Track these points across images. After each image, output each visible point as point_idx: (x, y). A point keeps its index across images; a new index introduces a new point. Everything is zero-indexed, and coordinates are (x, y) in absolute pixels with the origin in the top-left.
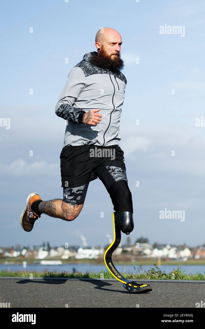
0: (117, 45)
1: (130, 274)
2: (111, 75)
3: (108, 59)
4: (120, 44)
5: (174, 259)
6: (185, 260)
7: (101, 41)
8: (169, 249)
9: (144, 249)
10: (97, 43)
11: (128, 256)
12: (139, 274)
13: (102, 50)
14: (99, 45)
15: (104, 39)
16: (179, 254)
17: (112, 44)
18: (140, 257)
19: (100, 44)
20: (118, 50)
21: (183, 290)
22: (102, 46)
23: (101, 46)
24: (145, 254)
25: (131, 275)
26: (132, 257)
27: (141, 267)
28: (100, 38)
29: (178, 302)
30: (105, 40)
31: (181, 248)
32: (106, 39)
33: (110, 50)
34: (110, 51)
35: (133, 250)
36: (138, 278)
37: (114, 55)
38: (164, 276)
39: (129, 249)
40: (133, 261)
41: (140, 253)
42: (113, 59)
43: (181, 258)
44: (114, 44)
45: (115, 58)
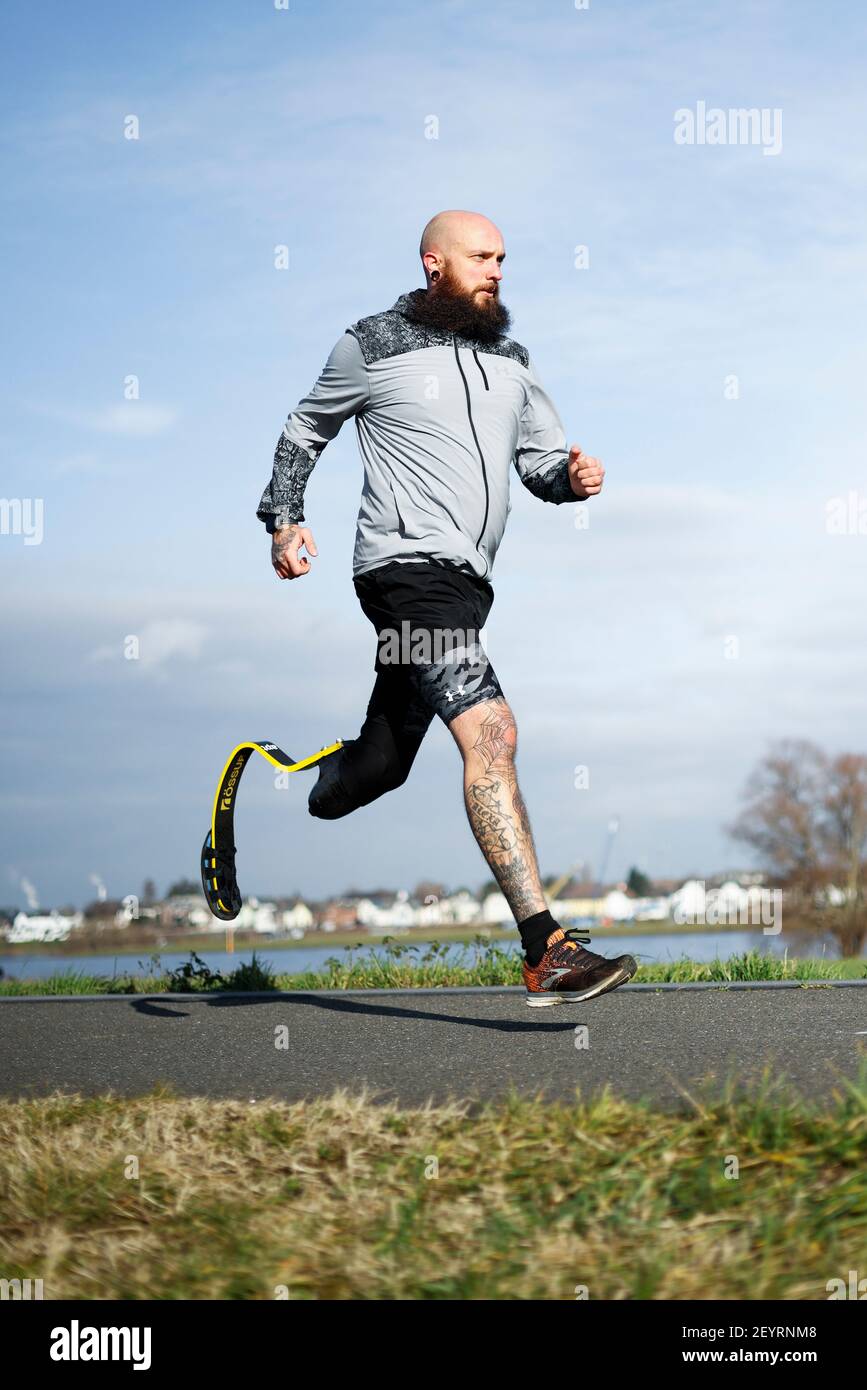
0: (493, 259)
1: (129, 980)
2: (459, 349)
3: (464, 302)
4: (500, 259)
5: (267, 934)
6: (298, 935)
7: (443, 247)
8: (255, 910)
9: (191, 909)
10: (429, 253)
11: (149, 931)
12: (152, 979)
13: (446, 276)
14: (436, 262)
15: (452, 243)
16: (282, 922)
17: (480, 256)
18: (179, 933)
19: (438, 257)
20: (497, 274)
21: (258, 1018)
22: (448, 264)
23: (442, 265)
24: (193, 925)
25: (129, 983)
26: (160, 935)
27: (156, 962)
28: (440, 240)
29: (240, 1049)
30: (458, 243)
31: (285, 905)
32: (460, 241)
33: (473, 274)
34: (471, 278)
35: (162, 915)
36: (149, 990)
37: (483, 290)
38: (217, 981)
39: (151, 913)
40: (162, 944)
41: (180, 922)
42: (480, 303)
43: (287, 931)
44: (485, 256)
45: (487, 301)
